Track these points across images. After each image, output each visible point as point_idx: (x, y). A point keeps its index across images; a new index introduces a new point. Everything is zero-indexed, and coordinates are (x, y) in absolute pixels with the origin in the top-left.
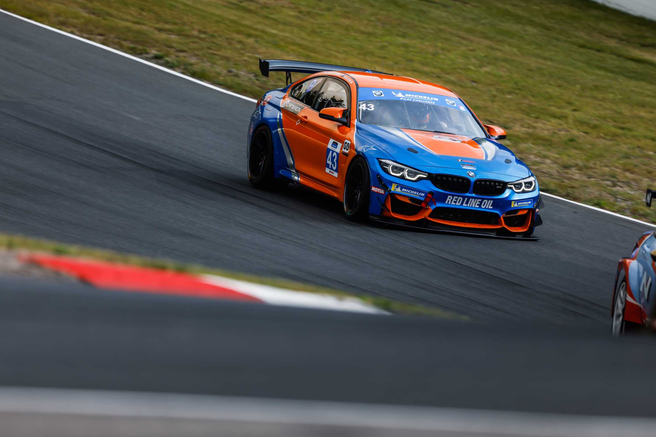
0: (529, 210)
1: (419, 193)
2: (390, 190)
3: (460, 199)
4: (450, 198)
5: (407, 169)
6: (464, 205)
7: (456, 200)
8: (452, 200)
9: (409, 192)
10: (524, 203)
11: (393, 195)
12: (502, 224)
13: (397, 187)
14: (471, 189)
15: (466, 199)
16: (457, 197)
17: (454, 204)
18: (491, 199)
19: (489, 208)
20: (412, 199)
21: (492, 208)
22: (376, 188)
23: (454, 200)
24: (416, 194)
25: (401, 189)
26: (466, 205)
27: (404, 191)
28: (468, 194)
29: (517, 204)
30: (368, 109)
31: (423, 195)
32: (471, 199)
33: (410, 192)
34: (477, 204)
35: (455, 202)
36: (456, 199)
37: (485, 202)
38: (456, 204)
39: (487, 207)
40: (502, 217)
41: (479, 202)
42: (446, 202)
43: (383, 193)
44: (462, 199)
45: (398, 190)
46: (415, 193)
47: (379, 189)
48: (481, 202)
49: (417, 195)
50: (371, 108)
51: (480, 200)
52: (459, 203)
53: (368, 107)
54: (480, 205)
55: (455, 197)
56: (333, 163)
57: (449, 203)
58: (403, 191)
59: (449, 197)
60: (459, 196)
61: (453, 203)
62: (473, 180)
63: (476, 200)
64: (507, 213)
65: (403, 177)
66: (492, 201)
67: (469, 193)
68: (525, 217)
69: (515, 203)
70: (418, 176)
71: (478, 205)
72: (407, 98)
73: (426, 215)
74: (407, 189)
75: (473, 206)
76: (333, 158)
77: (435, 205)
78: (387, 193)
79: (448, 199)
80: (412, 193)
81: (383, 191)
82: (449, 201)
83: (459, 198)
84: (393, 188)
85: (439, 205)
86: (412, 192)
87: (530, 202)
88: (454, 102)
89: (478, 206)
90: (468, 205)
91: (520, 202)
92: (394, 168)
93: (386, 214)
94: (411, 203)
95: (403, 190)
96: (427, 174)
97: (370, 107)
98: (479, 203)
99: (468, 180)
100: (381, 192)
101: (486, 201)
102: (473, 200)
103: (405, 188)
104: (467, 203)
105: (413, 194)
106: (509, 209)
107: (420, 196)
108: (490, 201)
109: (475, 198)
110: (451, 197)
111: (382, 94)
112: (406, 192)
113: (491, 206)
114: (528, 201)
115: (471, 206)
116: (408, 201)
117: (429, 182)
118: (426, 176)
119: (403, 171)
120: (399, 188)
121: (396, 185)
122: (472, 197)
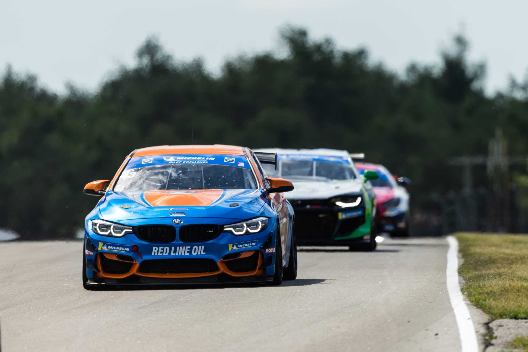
1: (124, 249)
2: (98, 250)
3: (167, 249)
4: (155, 249)
5: (113, 226)
6: (172, 254)
7: (162, 251)
8: (158, 251)
10: (247, 245)
11: (101, 254)
12: (221, 270)
13: (103, 246)
14: (178, 237)
15: (173, 248)
16: (163, 248)
17: (161, 254)
18: (202, 245)
19: (201, 254)
20: (119, 256)
21: (204, 253)
22: (88, 251)
23: (160, 251)
24: (122, 250)
25: (107, 247)
26: (174, 254)
28: (173, 243)
29: (236, 246)
31: (128, 249)
32: (178, 248)
33: (115, 249)
34: (186, 252)
35: (161, 253)
36: (162, 249)
37: (195, 249)
38: (164, 255)
39: (199, 254)
40: (220, 262)
41: (188, 249)
42: (153, 254)
43: (92, 254)
44: (168, 248)
45: (105, 248)
46: (121, 248)
48: (191, 249)
51: (189, 247)
52: (166, 253)
54: (190, 252)
55: (160, 248)
57: (156, 254)
59: (154, 248)
60: (164, 246)
61: (159, 254)
62: (177, 227)
63: (184, 247)
64: (225, 258)
65: (110, 235)
66: (203, 247)
67: (176, 241)
68: (251, 259)
69: (233, 246)
70: (124, 231)
71: (188, 252)
72: (176, 162)
73: (134, 271)
74: (112, 245)
75: (183, 254)
77: (142, 258)
78: (95, 253)
79: (154, 251)
81: (92, 251)
82: (155, 252)
83: (166, 248)
84: (101, 247)
85: (146, 257)
86: (118, 248)
87: (254, 244)
90: (177, 254)
91: (240, 244)
92: (101, 226)
93: (99, 275)
94: (118, 260)
95: (109, 247)
96: (131, 228)
97: (132, 175)
98: (189, 250)
99: (173, 228)
100: (91, 254)
101: (197, 247)
102: (181, 247)
103: (111, 245)
104: (175, 252)
105: (119, 250)
106: (227, 253)
107: (126, 251)
108: (200, 247)
109: (183, 245)
110: (157, 248)
113: (204, 252)
114: (251, 243)
115: (180, 254)
116: (115, 258)
117: (134, 235)
118: (131, 230)
119: (110, 229)
120: (105, 246)
121: (103, 243)
122: (180, 246)
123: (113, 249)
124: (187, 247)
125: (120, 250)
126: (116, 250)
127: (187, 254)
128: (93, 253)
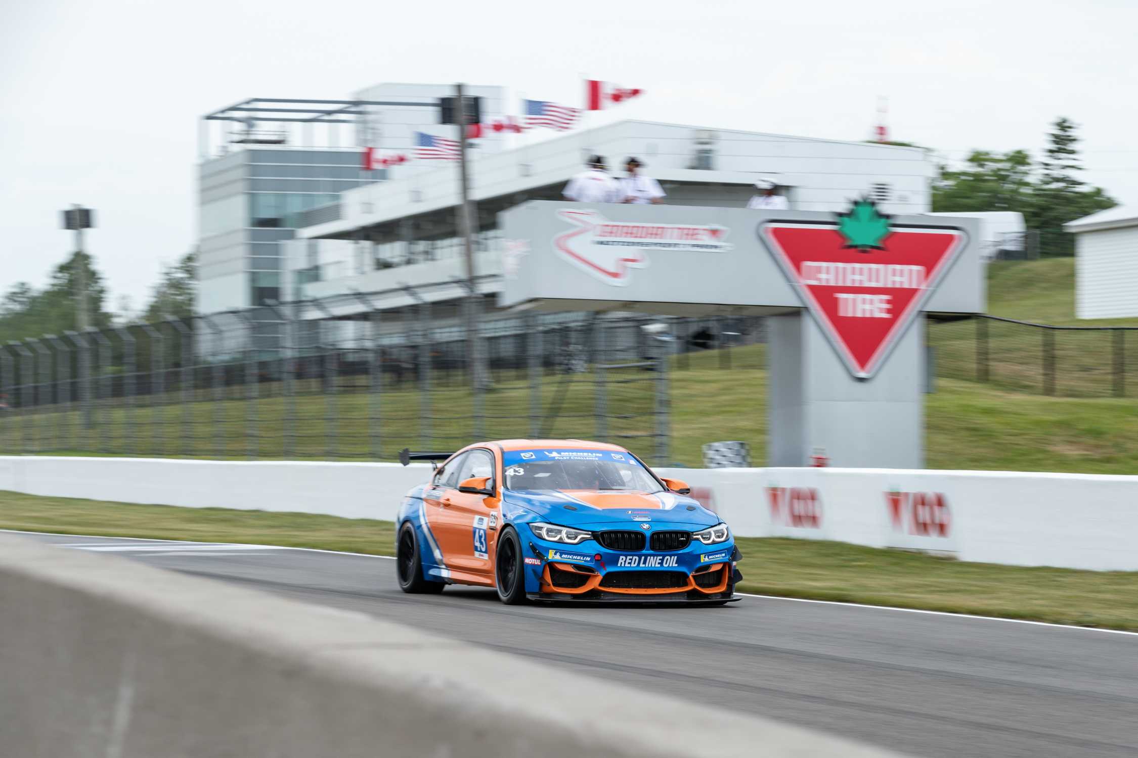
0: (725, 564)
1: (583, 558)
2: (547, 559)
3: (636, 559)
4: (623, 559)
5: (564, 530)
6: (641, 565)
7: (630, 561)
8: (625, 562)
9: (570, 557)
10: (717, 556)
11: (551, 565)
12: (692, 585)
13: (555, 554)
14: (648, 544)
15: (643, 558)
16: (631, 557)
17: (629, 565)
18: (674, 555)
19: (673, 566)
20: (576, 566)
21: (677, 565)
22: (530, 559)
23: (628, 561)
25: (561, 556)
26: (644, 565)
27: (565, 558)
28: (644, 552)
29: (708, 558)
30: (517, 474)
31: (588, 559)
32: (649, 558)
34: (657, 563)
35: (629, 563)
36: (630, 559)
37: (667, 559)
38: (632, 566)
39: (671, 565)
40: (692, 576)
41: (660, 559)
42: (619, 565)
43: (540, 564)
44: (637, 558)
45: (557, 557)
46: (579, 558)
47: (533, 560)
48: (662, 560)
49: (582, 560)
50: (520, 473)
51: (661, 557)
52: (634, 564)
53: (517, 471)
54: (661, 564)
55: (629, 557)
56: (481, 543)
57: (623, 565)
58: (563, 558)
59: (621, 557)
60: (633, 556)
61: (627, 565)
62: (648, 534)
63: (655, 557)
64: (697, 571)
65: (560, 541)
66: (676, 557)
67: (646, 551)
68: (720, 573)
69: (705, 557)
70: (579, 537)
71: (659, 563)
72: (563, 457)
73: (594, 583)
74: (568, 554)
75: (653, 566)
76: (480, 537)
77: (605, 569)
78: (544, 563)
79: (620, 561)
80: (574, 559)
81: (539, 561)
82: (621, 563)
83: (634, 557)
84: (552, 556)
85: (610, 569)
86: (575, 557)
87: (724, 555)
88: (622, 456)
89: (659, 565)
90: (647, 566)
91: (711, 555)
92: (549, 531)
93: (546, 589)
94: (574, 571)
95: (564, 556)
96: (590, 533)
97: (519, 471)
98: (660, 561)
99: (643, 535)
100: (536, 563)
101: (669, 557)
102: (652, 558)
104: (645, 563)
105: (576, 560)
106: (699, 565)
107: (586, 561)
108: (673, 557)
109: (654, 555)
110: (624, 558)
111: (532, 455)
112: (567, 558)
113: (676, 563)
114: (721, 553)
115: (650, 566)
116: (571, 569)
117: (594, 542)
118: (589, 536)
119: (561, 534)
120: (558, 554)
121: (555, 551)
122: (650, 555)
123: (569, 558)
124: (659, 558)
125: (579, 560)
126: (572, 559)
127: (657, 565)
128: (540, 562)
